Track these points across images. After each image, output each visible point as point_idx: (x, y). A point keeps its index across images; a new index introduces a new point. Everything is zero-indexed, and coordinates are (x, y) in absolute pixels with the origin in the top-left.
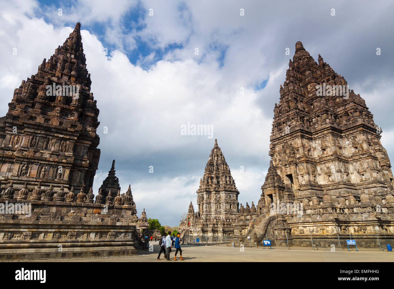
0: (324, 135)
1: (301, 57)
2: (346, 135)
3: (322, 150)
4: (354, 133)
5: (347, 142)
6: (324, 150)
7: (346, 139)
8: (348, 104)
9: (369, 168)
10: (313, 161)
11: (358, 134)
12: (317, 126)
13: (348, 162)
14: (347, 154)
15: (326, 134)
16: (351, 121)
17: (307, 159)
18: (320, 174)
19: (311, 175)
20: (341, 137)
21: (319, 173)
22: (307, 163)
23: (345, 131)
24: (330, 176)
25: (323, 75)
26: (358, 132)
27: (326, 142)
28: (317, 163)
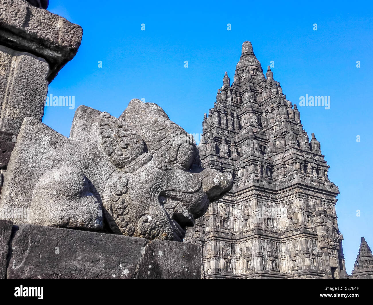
0: (247, 198)
1: (244, 68)
2: (280, 198)
3: (244, 220)
4: (289, 195)
5: (282, 209)
6: (246, 220)
7: (281, 204)
8: (287, 150)
9: (302, 251)
10: (229, 237)
11: (294, 198)
12: (240, 183)
13: (280, 241)
14: (280, 227)
15: (249, 197)
16: (287, 177)
17: (217, 235)
18: (238, 258)
19: (222, 260)
20: (274, 201)
21: (238, 255)
22: (216, 240)
23: (280, 192)
24: (248, 261)
25: (268, 100)
26: (294, 195)
27: (249, 208)
28: (237, 240)
